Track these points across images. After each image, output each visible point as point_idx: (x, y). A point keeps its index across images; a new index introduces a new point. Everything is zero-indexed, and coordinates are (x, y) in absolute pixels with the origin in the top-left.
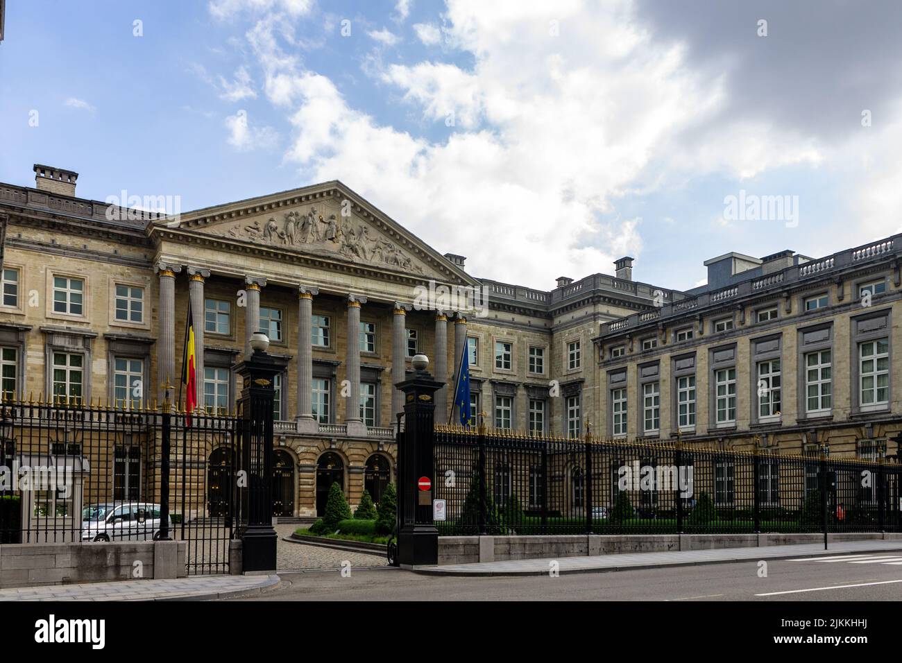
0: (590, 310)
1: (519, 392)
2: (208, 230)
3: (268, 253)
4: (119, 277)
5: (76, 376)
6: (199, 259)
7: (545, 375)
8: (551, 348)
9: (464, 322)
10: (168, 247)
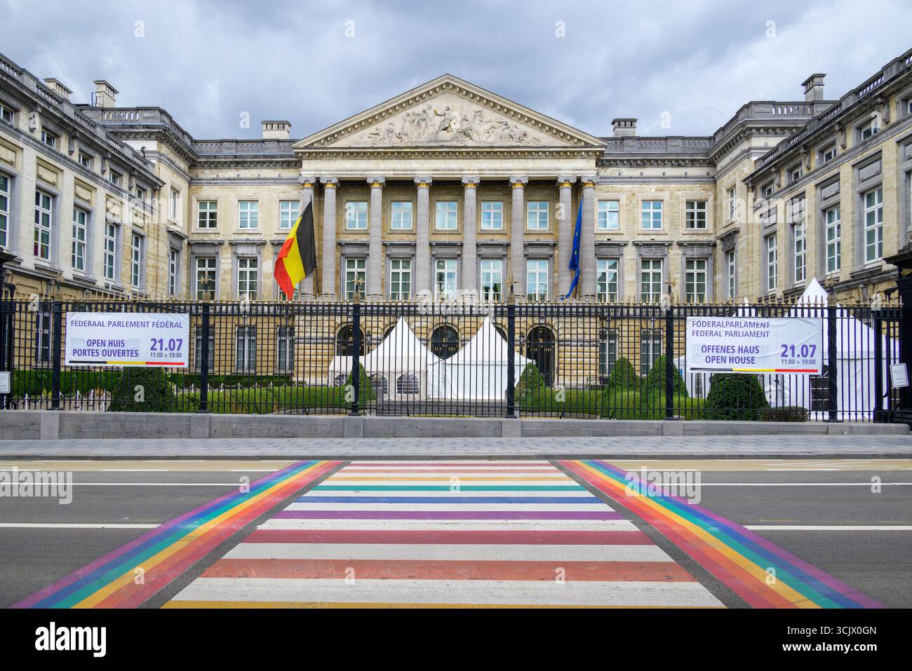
0: (744, 146)
1: (671, 252)
2: (338, 144)
3: (386, 153)
4: (282, 194)
5: (253, 274)
6: (330, 170)
7: (708, 230)
8: (715, 199)
9: (591, 185)
10: (306, 164)
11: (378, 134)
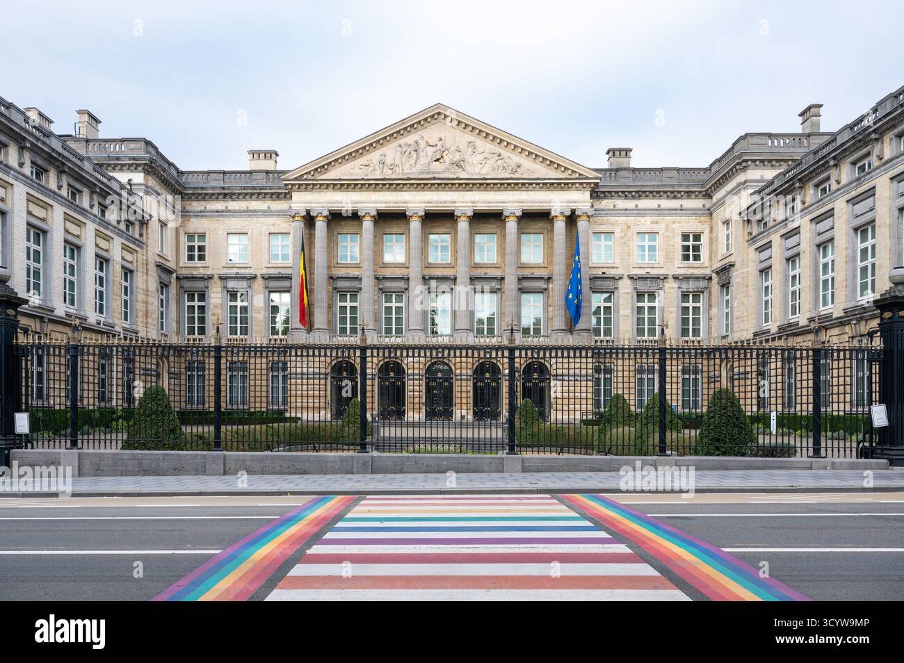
0: (741, 178)
2: (327, 176)
3: (377, 185)
4: (272, 227)
6: (322, 201)
7: (703, 263)
8: (711, 231)
9: (586, 218)
11: (369, 165)
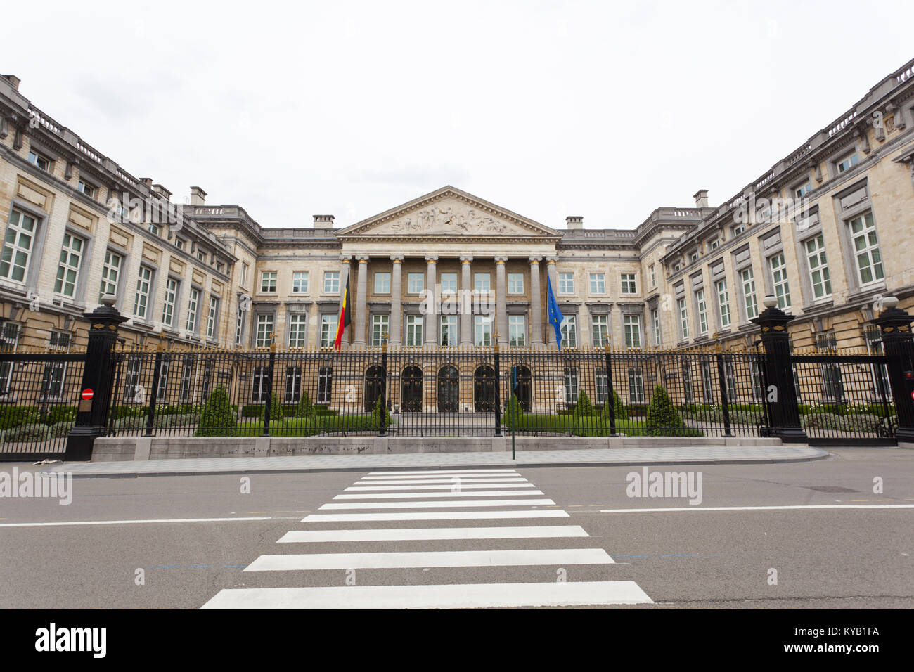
0: (657, 237)
1: (613, 310)
2: (369, 232)
3: (404, 239)
4: (327, 268)
5: (302, 327)
6: (363, 250)
7: (638, 295)
8: (641, 272)
9: (552, 263)
10: (345, 246)
11: (398, 226)
